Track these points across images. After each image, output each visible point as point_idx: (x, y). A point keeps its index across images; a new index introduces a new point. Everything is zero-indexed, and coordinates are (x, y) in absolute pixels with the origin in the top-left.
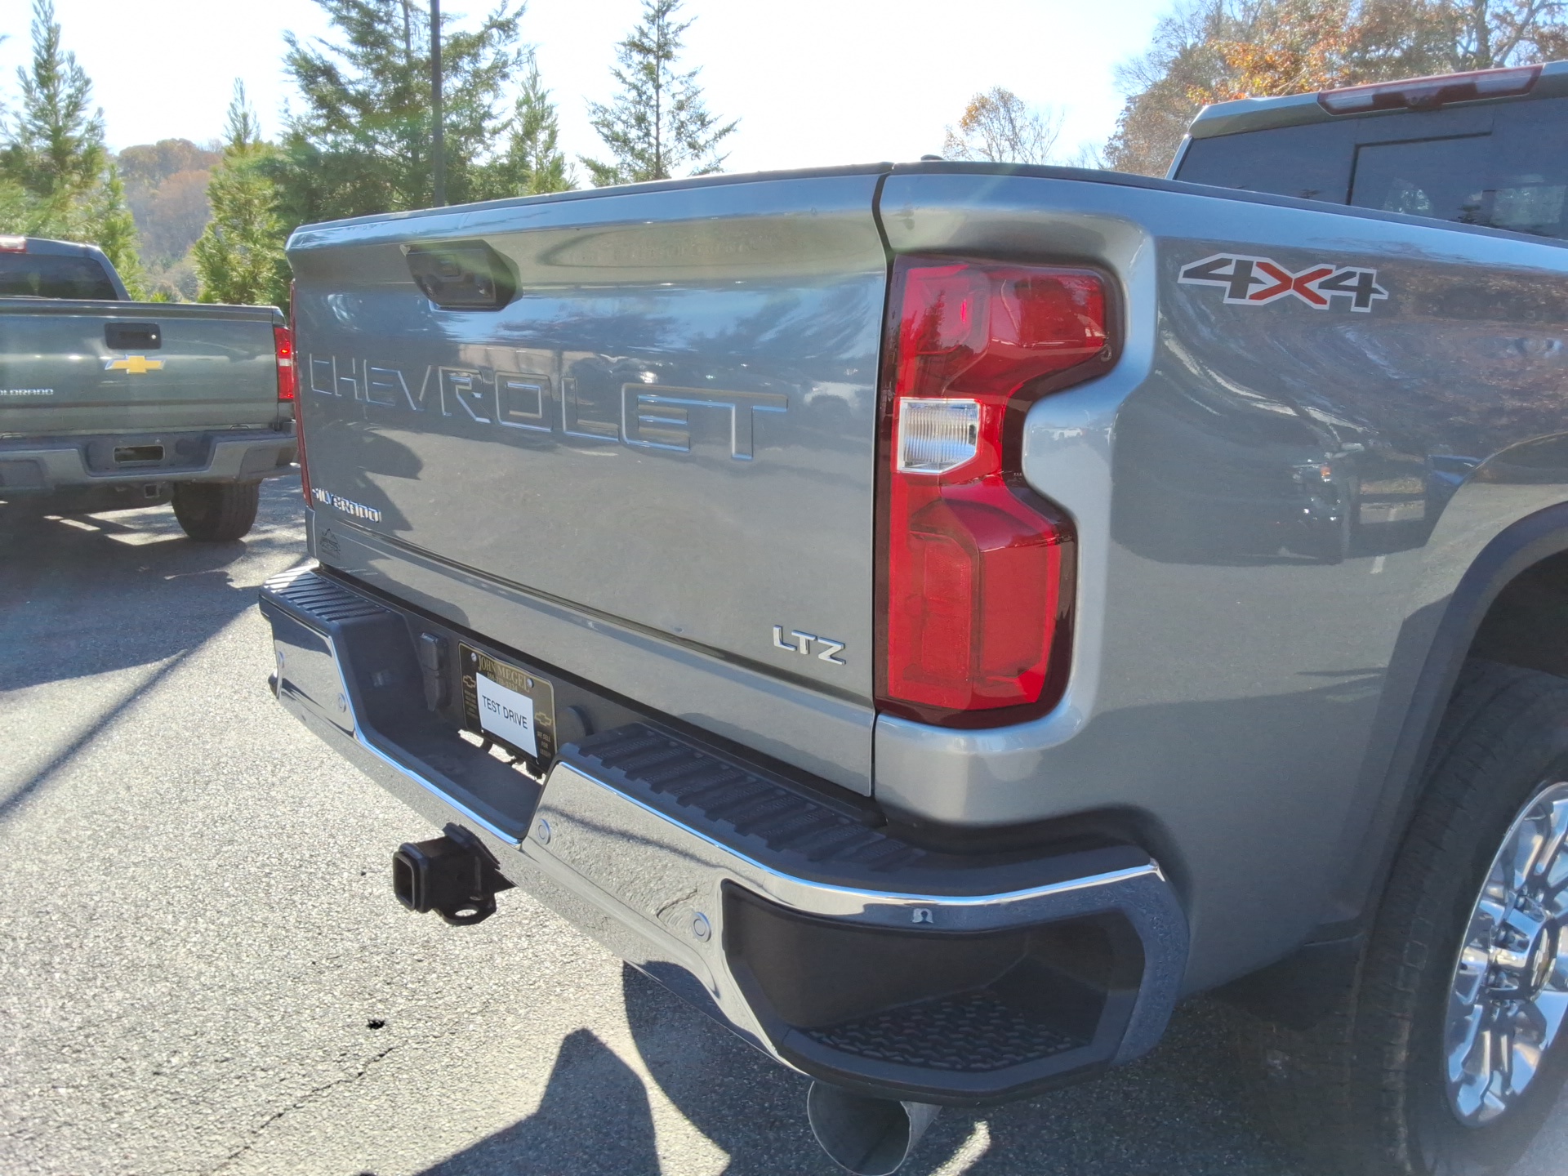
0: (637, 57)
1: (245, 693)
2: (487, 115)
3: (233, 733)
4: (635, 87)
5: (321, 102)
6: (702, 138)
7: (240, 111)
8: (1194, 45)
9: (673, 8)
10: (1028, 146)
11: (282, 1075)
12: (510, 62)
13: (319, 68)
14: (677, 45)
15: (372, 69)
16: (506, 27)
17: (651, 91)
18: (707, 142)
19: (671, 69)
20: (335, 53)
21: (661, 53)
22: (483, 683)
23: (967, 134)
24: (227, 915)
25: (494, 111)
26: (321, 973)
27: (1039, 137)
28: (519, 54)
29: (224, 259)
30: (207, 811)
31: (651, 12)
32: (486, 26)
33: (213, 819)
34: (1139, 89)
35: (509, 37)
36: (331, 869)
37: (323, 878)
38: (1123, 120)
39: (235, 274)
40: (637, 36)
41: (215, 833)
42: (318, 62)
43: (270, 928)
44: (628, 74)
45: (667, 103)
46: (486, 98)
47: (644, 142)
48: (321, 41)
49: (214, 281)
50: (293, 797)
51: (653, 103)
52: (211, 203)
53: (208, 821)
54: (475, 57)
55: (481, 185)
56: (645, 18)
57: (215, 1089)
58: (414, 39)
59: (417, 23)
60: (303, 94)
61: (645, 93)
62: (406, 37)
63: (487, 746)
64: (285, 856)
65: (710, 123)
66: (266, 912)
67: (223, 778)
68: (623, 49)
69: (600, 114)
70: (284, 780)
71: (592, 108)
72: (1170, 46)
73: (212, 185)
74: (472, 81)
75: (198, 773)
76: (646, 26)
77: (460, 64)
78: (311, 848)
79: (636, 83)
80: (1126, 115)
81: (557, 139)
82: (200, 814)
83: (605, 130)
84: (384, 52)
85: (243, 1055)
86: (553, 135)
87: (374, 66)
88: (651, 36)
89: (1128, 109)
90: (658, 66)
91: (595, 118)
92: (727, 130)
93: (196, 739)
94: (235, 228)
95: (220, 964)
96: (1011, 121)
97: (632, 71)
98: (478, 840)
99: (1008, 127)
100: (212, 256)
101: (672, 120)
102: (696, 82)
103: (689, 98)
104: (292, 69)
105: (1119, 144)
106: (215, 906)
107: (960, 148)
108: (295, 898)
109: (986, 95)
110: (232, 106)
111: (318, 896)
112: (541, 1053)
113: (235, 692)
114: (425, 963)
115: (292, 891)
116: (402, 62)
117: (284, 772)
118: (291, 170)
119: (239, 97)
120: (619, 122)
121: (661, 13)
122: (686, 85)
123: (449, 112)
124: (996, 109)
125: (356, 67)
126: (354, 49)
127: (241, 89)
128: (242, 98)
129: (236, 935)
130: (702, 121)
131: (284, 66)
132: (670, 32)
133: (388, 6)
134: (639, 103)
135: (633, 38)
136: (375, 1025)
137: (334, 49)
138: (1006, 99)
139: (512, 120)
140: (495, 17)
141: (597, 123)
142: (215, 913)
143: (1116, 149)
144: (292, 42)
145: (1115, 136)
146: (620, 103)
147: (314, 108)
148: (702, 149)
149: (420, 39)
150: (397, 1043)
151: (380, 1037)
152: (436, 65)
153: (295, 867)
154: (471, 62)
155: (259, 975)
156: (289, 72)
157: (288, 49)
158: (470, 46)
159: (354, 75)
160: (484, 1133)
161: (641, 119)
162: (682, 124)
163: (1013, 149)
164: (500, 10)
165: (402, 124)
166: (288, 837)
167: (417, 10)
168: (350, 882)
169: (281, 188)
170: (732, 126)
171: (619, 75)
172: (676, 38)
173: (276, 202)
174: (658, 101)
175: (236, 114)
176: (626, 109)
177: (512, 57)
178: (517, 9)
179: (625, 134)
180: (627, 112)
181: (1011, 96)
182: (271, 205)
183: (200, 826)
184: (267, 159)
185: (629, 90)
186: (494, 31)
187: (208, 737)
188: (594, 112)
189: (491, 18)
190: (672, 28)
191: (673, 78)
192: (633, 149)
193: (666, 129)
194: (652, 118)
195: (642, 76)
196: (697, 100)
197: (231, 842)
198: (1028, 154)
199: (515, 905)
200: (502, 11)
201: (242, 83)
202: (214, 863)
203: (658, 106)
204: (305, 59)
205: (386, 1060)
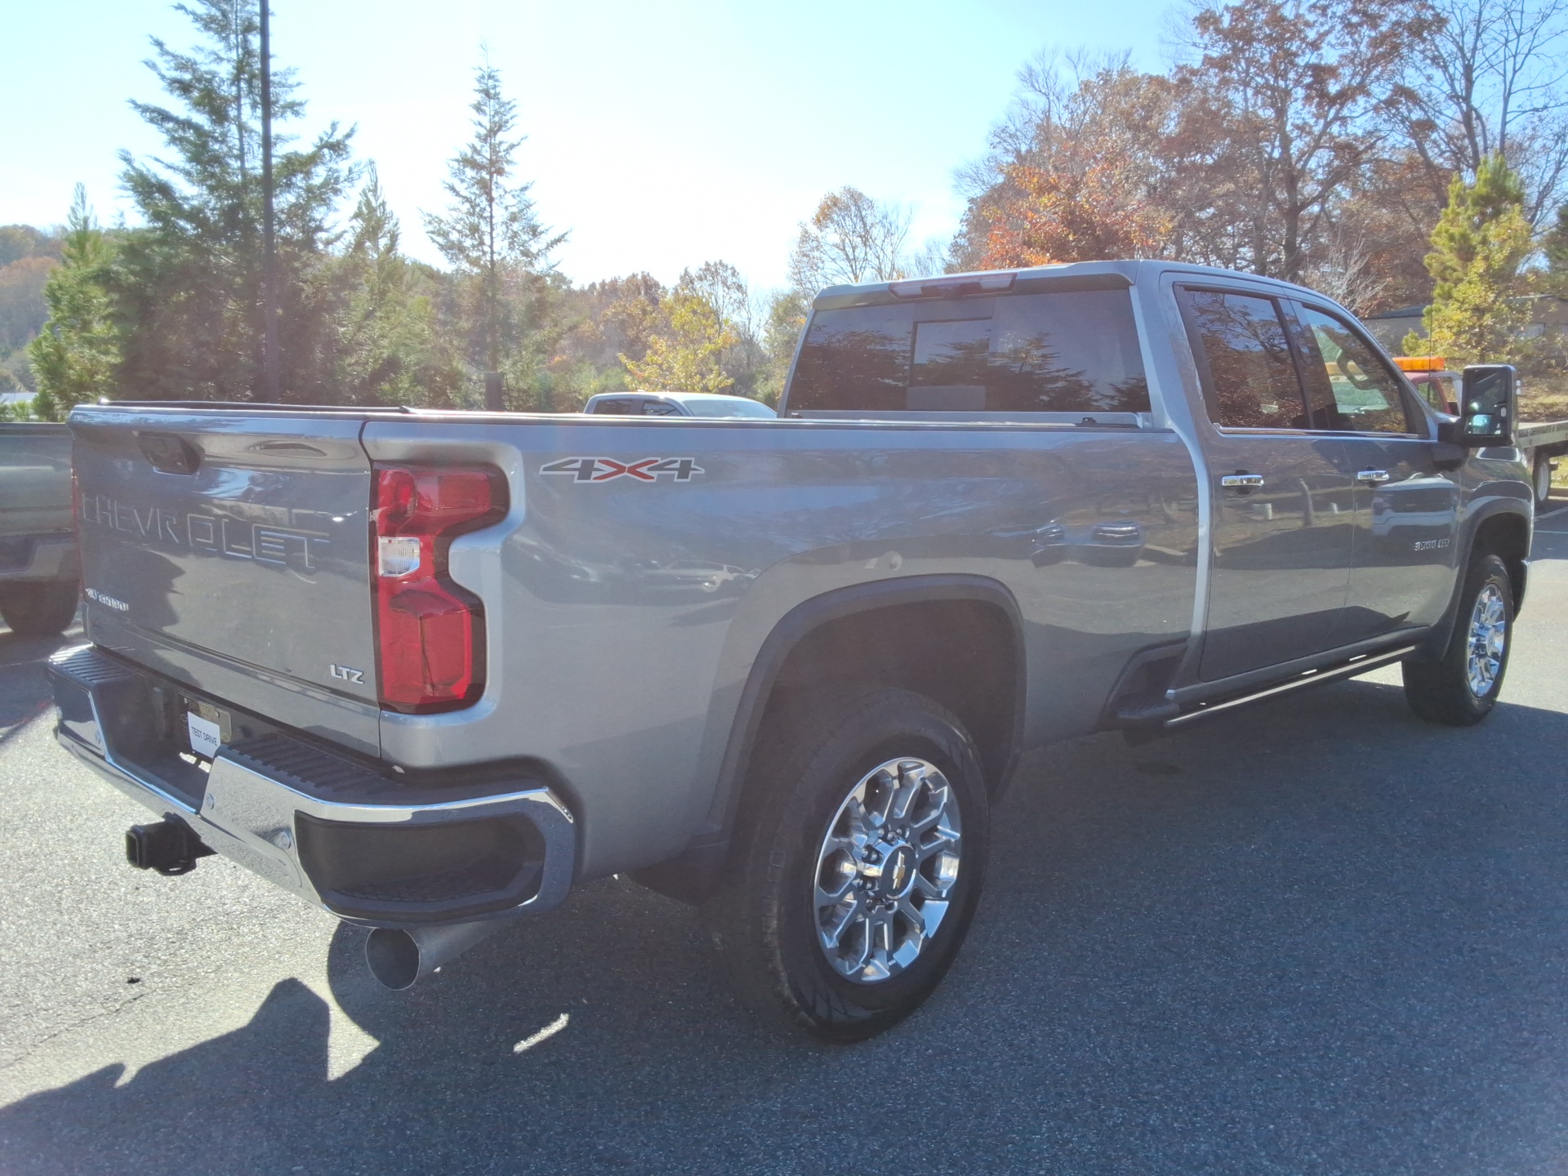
0: (470, 173)
1: (53, 761)
2: (319, 229)
3: (40, 792)
4: (467, 200)
5: (157, 216)
6: (534, 247)
7: (81, 215)
8: (1029, 151)
9: (504, 129)
10: (878, 242)
11: (59, 1012)
12: (341, 179)
13: (154, 185)
14: (508, 162)
15: (207, 186)
16: (337, 148)
17: (484, 203)
18: (539, 251)
19: (505, 183)
20: (170, 171)
21: (493, 169)
22: (192, 718)
23: (821, 231)
24: (24, 918)
25: (326, 225)
26: (95, 952)
27: (889, 234)
28: (350, 171)
29: (61, 358)
30: (14, 850)
31: (483, 132)
32: (317, 146)
33: (19, 854)
34: (978, 192)
35: (339, 155)
36: (112, 886)
37: (104, 893)
38: (966, 220)
39: (71, 371)
40: (469, 153)
41: (20, 865)
42: (153, 180)
43: (59, 925)
44: (461, 187)
45: (500, 215)
46: (319, 213)
47: (478, 250)
48: (157, 160)
49: (49, 380)
50: (87, 838)
51: (487, 214)
52: (48, 303)
53: (15, 856)
54: (308, 175)
55: (314, 293)
56: (476, 137)
57: (8, 1022)
58: (248, 157)
59: (252, 143)
60: (139, 208)
61: (479, 205)
62: (241, 157)
63: (198, 762)
64: (76, 878)
65: (541, 233)
66: (56, 915)
67: (29, 826)
68: (456, 165)
69: (436, 224)
70: (80, 826)
71: (428, 219)
72: (1007, 151)
73: (50, 286)
74: (304, 196)
75: (8, 822)
76: (478, 145)
77: (294, 179)
78: (98, 872)
79: (468, 195)
80: (969, 216)
81: (398, 242)
82: (8, 851)
83: (441, 240)
84: (218, 170)
85: (31, 1002)
86: (394, 238)
87: (209, 183)
88: (484, 153)
89: (970, 209)
90: (491, 180)
91: (431, 228)
92: (558, 241)
93: (8, 798)
94: (73, 327)
95: (17, 949)
96: (862, 219)
97: (465, 185)
98: (184, 821)
99: (859, 225)
100: (48, 355)
101: (505, 230)
102: (528, 195)
103: (522, 210)
104: (128, 185)
105: (962, 241)
106: (15, 913)
107: (815, 244)
108: (80, 906)
109: (838, 195)
110: (73, 210)
111: (99, 904)
112: (256, 993)
113: (45, 761)
114: (178, 944)
115: (80, 901)
116: (238, 179)
117: (80, 821)
118: (127, 279)
119: (79, 201)
120: (454, 232)
121: (492, 132)
122: (519, 199)
123: (282, 224)
124: (847, 208)
125: (190, 184)
126: (188, 167)
127: (82, 194)
128: (83, 202)
129: (31, 931)
130: (534, 232)
131: (120, 183)
132: (502, 149)
133: (223, 127)
134: (472, 214)
135: (466, 155)
136: (132, 981)
137: (169, 167)
138: (856, 198)
139: (345, 232)
140: (326, 138)
141: (433, 232)
142: (16, 918)
143: (961, 246)
144: (128, 161)
145: (959, 235)
146: (455, 214)
147: (149, 222)
148: (536, 256)
149: (254, 157)
150: (148, 991)
151: (135, 989)
152: (268, 183)
153: (83, 886)
154: (304, 178)
155: (47, 954)
156: (125, 188)
157: (124, 166)
158: (299, 165)
159: (189, 191)
160: (202, 1039)
161: (474, 229)
162: (515, 234)
163: (865, 245)
164: (330, 132)
165: (237, 236)
166: (80, 865)
167: (251, 131)
168: (126, 894)
169: (115, 296)
170: (563, 236)
171: (452, 188)
172: (507, 156)
173: (110, 310)
174: (491, 212)
175: (76, 218)
176: (461, 219)
177: (344, 174)
178: (346, 131)
179: (460, 242)
180: (462, 222)
181: (860, 195)
182: (106, 312)
183: (7, 860)
184: (102, 270)
185: (463, 203)
186: (326, 151)
187: (18, 796)
188: (430, 223)
189: (321, 139)
190: (504, 147)
191: (506, 192)
192: (467, 256)
193: (500, 238)
194: (485, 227)
195: (475, 189)
196: (530, 213)
197: (32, 870)
198: (879, 250)
199: (255, 905)
200: (332, 134)
201: (83, 188)
202: (18, 885)
203: (491, 217)
204: (141, 175)
205: (138, 1001)
